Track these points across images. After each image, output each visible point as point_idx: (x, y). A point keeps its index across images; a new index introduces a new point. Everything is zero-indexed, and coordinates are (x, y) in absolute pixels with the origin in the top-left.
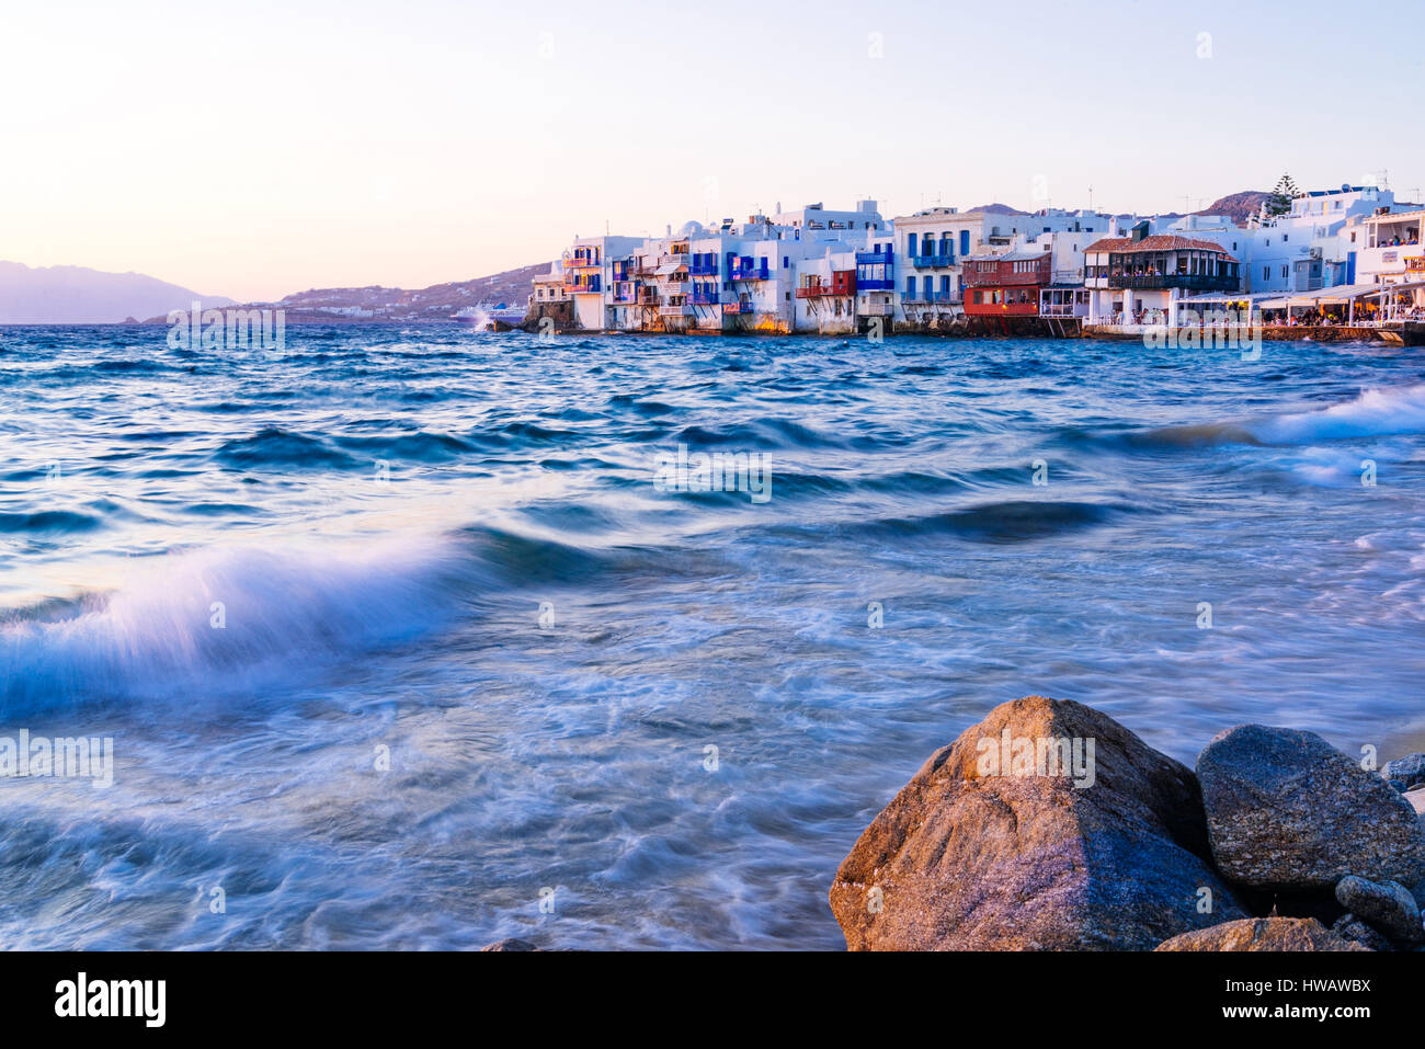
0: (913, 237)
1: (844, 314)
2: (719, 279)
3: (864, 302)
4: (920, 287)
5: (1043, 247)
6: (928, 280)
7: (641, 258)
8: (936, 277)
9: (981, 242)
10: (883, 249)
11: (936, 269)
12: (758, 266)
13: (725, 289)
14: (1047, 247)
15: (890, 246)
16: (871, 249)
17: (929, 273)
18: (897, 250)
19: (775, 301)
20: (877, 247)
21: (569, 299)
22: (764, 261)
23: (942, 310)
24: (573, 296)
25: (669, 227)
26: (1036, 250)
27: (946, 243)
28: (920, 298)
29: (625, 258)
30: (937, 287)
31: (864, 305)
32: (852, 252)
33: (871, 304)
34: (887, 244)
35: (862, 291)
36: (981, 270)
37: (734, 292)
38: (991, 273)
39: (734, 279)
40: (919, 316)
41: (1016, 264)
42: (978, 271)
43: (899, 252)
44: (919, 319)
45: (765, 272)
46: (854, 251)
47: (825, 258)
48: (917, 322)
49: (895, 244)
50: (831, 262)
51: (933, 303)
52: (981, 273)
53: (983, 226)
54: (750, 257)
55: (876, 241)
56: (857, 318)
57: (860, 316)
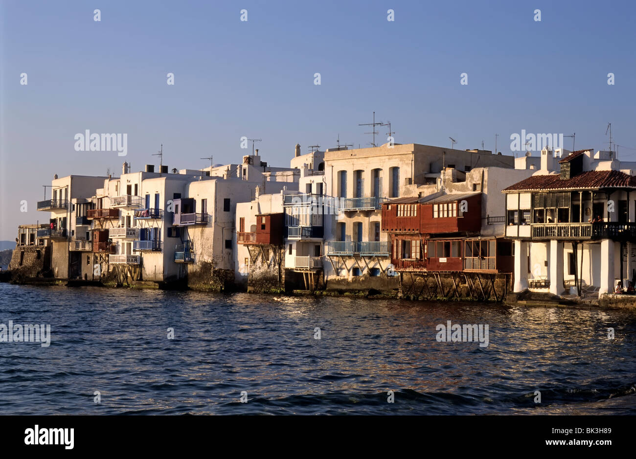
0: (343, 174)
2: (160, 224)
3: (290, 253)
5: (472, 187)
6: (358, 226)
7: (101, 199)
8: (366, 222)
9: (410, 181)
10: (314, 190)
11: (367, 214)
12: (198, 209)
13: (168, 235)
14: (476, 186)
15: (320, 186)
16: (303, 188)
17: (359, 218)
18: (328, 191)
19: (211, 250)
20: (309, 186)
21: (46, 245)
22: (204, 202)
23: (371, 265)
24: (50, 243)
26: (465, 189)
28: (349, 249)
29: (89, 200)
30: (366, 237)
31: (290, 255)
32: (280, 193)
33: (297, 255)
34: (317, 184)
35: (289, 238)
36: (400, 214)
37: (179, 239)
38: (410, 219)
39: (173, 224)
40: (349, 271)
41: (436, 207)
42: (397, 215)
43: (329, 193)
44: (349, 275)
45: (204, 216)
46: (282, 191)
47: (255, 200)
48: (346, 278)
49: (326, 184)
50: (259, 204)
51: (361, 255)
52: (400, 218)
53: (413, 161)
54: (193, 198)
55: (308, 180)
56: (283, 271)
57: (286, 270)
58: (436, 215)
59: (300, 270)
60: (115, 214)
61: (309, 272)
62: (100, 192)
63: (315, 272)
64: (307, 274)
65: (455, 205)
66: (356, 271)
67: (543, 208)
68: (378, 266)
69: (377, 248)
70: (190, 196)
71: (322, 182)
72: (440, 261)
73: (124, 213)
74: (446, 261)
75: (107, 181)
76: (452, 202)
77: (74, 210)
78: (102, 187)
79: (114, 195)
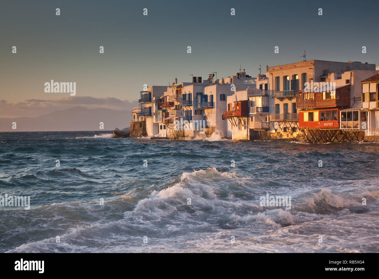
0: (278, 78)
1: (243, 128)
2: (192, 108)
3: (252, 121)
4: (282, 111)
5: (345, 82)
6: (286, 105)
7: (166, 96)
8: (290, 103)
9: (312, 80)
10: (264, 88)
11: (290, 99)
12: (209, 101)
13: (196, 113)
14: (348, 81)
15: (266, 85)
16: (258, 87)
17: (286, 101)
18: (271, 88)
19: (215, 120)
20: (261, 86)
21: (144, 120)
22: (212, 96)
23: (293, 125)
24: (145, 119)
25: (176, 79)
26: (341, 83)
27: (295, 82)
28: (282, 118)
29: (161, 98)
30: (290, 111)
31: (252, 122)
32: (246, 90)
33: (255, 121)
34: (265, 84)
35: (250, 113)
36: (306, 98)
37: (201, 115)
38: (311, 101)
39: (198, 108)
40: (282, 129)
41: (324, 94)
42: (304, 99)
43: (271, 89)
44: (282, 131)
45: (212, 103)
46: (247, 89)
47: (234, 94)
49: (269, 84)
50: (236, 96)
51: (287, 121)
52: (306, 100)
53: (314, 70)
54: (206, 95)
55: (260, 83)
56: (249, 130)
57: (250, 129)
58: (324, 98)
59: (257, 129)
60: (172, 104)
61: (261, 130)
62: (165, 94)
63: (264, 130)
64: (260, 131)
66: (285, 129)
68: (296, 126)
69: (295, 117)
70: (205, 94)
71: (267, 83)
73: (176, 103)
75: (168, 88)
77: (154, 103)
78: (166, 91)
79: (171, 94)
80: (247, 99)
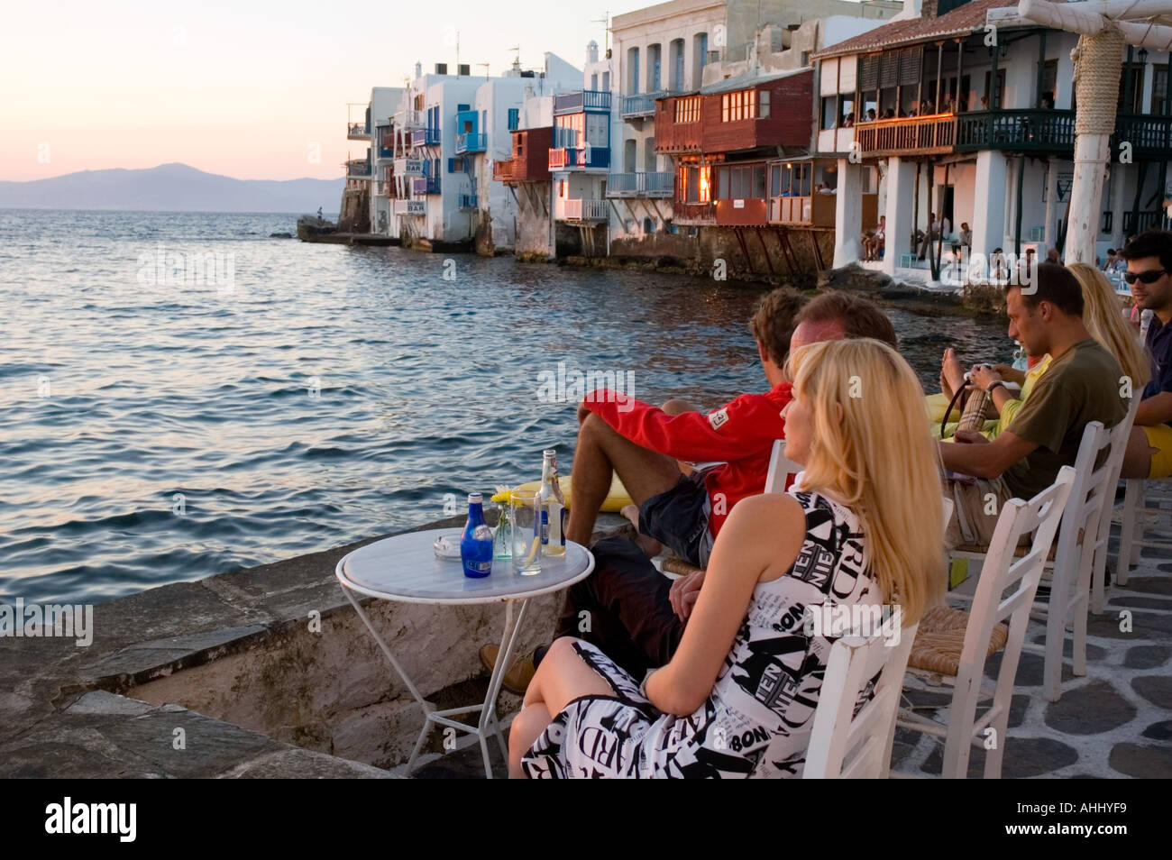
0: (634, 53)
3: (562, 194)
5: (799, 59)
9: (714, 56)
10: (600, 87)
12: (480, 129)
13: (452, 168)
14: (806, 56)
15: (606, 77)
16: (588, 84)
18: (616, 86)
19: (487, 192)
24: (368, 185)
26: (787, 63)
31: (562, 198)
33: (570, 197)
34: (603, 74)
35: (550, 169)
36: (680, 120)
37: (466, 175)
38: (692, 125)
39: (457, 152)
40: (639, 224)
41: (726, 99)
42: (675, 121)
43: (616, 89)
44: (640, 232)
47: (523, 106)
48: (636, 236)
49: (613, 73)
52: (679, 126)
53: (726, 20)
54: (476, 112)
55: (592, 69)
56: (553, 224)
57: (557, 222)
58: (725, 119)
59: (575, 222)
63: (593, 226)
65: (753, 94)
66: (648, 223)
67: (875, 88)
71: (608, 70)
72: (735, 206)
74: (742, 206)
76: (748, 89)
80: (550, 124)
